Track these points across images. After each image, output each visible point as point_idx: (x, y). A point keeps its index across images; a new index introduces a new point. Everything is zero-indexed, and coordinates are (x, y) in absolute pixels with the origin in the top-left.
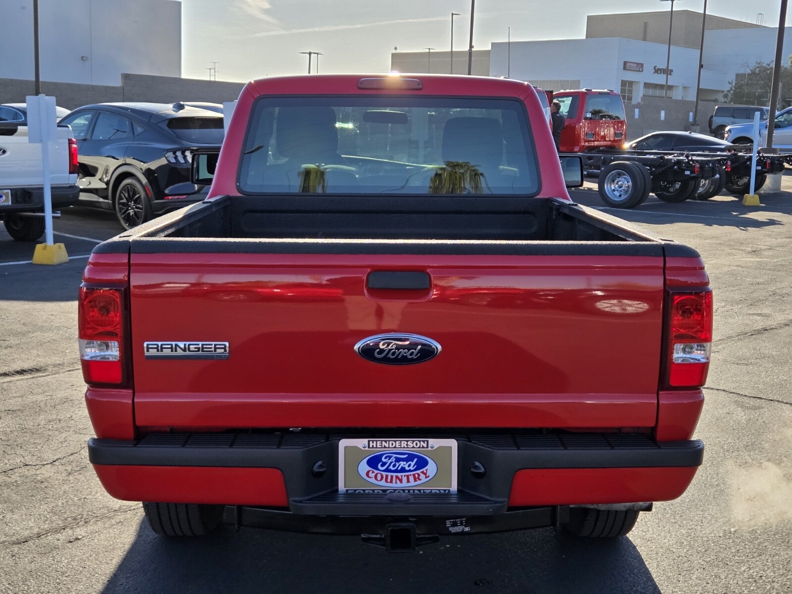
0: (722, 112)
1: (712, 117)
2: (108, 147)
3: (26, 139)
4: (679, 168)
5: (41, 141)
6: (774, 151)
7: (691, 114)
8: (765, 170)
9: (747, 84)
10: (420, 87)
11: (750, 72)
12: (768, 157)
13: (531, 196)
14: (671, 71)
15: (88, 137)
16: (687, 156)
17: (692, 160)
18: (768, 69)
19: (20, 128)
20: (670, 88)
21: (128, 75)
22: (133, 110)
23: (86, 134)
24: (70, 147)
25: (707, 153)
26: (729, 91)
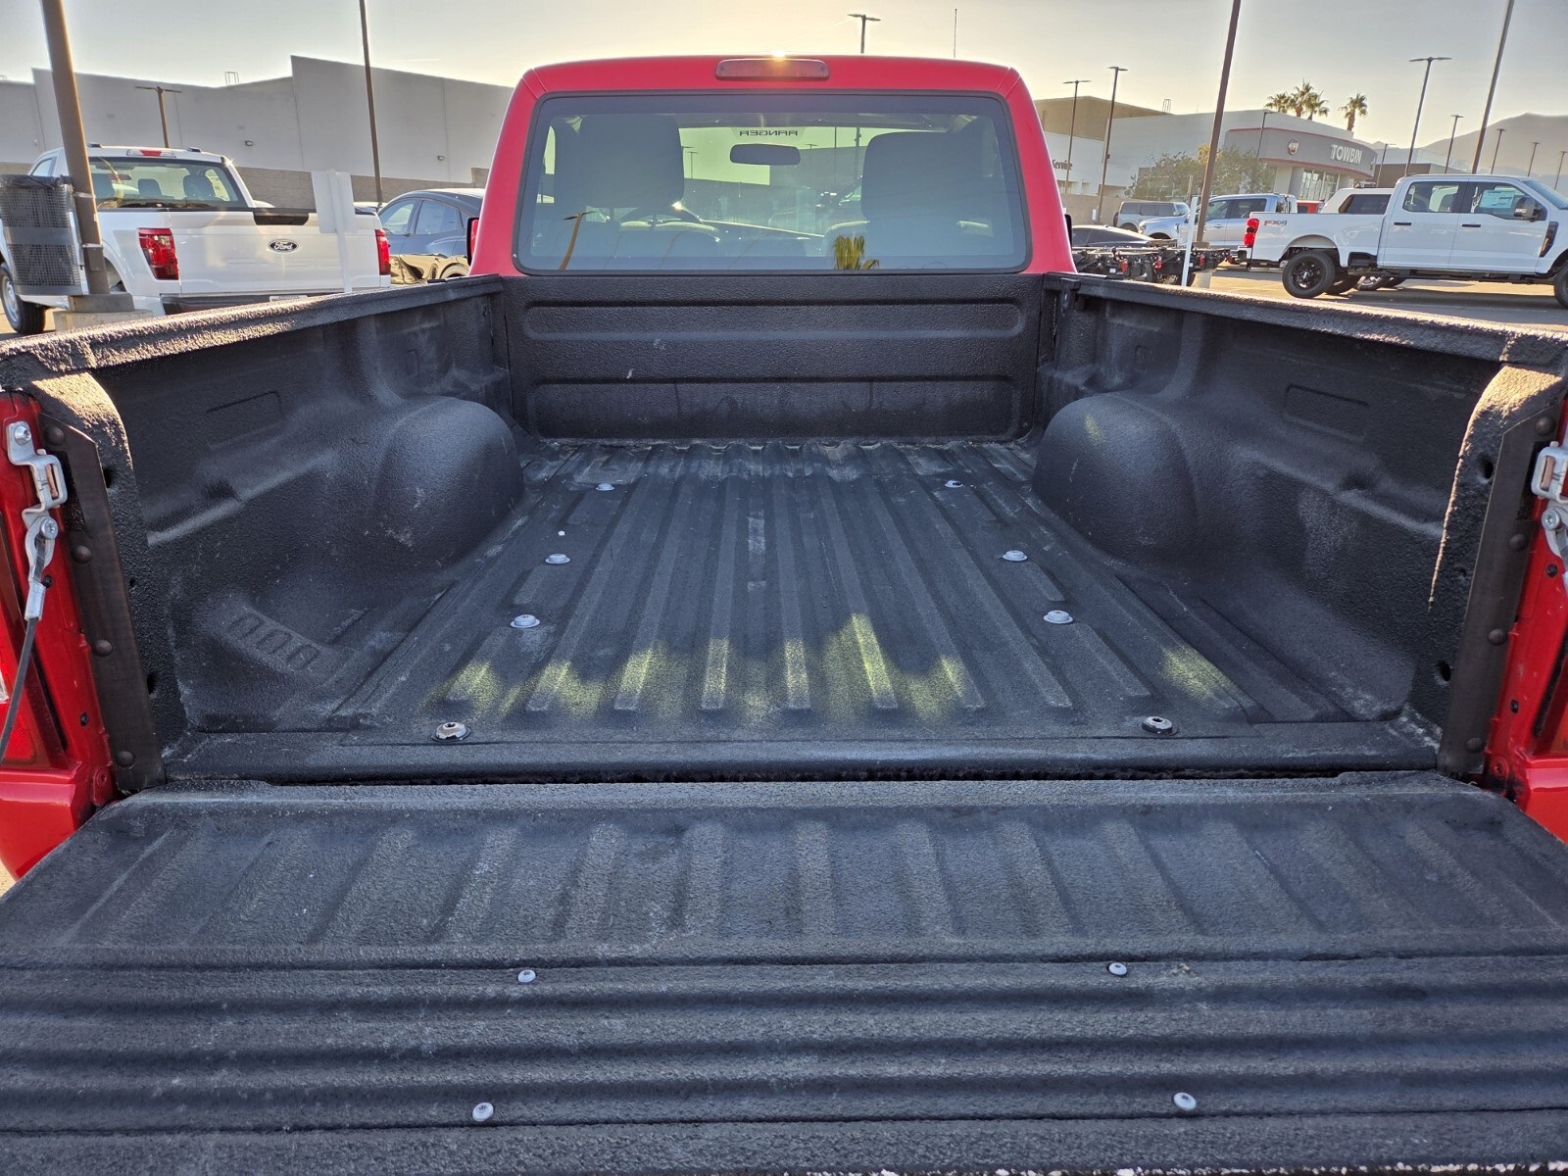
0: (1128, 208)
1: (1117, 214)
2: (433, 243)
3: (316, 230)
4: (1103, 264)
5: (336, 231)
6: (1206, 245)
7: (1094, 211)
8: (1197, 267)
9: (1151, 180)
10: (825, 74)
11: (1155, 165)
12: (1201, 252)
13: (1014, 271)
14: (1071, 165)
15: (411, 232)
16: (1114, 251)
17: (1120, 256)
18: (1175, 162)
19: (310, 215)
20: (1070, 184)
21: (479, 169)
22: (461, 197)
23: (409, 229)
24: (378, 241)
25: (1130, 248)
26: (1131, 187)
